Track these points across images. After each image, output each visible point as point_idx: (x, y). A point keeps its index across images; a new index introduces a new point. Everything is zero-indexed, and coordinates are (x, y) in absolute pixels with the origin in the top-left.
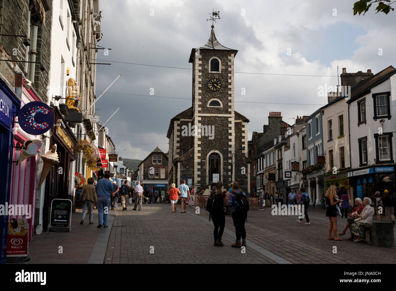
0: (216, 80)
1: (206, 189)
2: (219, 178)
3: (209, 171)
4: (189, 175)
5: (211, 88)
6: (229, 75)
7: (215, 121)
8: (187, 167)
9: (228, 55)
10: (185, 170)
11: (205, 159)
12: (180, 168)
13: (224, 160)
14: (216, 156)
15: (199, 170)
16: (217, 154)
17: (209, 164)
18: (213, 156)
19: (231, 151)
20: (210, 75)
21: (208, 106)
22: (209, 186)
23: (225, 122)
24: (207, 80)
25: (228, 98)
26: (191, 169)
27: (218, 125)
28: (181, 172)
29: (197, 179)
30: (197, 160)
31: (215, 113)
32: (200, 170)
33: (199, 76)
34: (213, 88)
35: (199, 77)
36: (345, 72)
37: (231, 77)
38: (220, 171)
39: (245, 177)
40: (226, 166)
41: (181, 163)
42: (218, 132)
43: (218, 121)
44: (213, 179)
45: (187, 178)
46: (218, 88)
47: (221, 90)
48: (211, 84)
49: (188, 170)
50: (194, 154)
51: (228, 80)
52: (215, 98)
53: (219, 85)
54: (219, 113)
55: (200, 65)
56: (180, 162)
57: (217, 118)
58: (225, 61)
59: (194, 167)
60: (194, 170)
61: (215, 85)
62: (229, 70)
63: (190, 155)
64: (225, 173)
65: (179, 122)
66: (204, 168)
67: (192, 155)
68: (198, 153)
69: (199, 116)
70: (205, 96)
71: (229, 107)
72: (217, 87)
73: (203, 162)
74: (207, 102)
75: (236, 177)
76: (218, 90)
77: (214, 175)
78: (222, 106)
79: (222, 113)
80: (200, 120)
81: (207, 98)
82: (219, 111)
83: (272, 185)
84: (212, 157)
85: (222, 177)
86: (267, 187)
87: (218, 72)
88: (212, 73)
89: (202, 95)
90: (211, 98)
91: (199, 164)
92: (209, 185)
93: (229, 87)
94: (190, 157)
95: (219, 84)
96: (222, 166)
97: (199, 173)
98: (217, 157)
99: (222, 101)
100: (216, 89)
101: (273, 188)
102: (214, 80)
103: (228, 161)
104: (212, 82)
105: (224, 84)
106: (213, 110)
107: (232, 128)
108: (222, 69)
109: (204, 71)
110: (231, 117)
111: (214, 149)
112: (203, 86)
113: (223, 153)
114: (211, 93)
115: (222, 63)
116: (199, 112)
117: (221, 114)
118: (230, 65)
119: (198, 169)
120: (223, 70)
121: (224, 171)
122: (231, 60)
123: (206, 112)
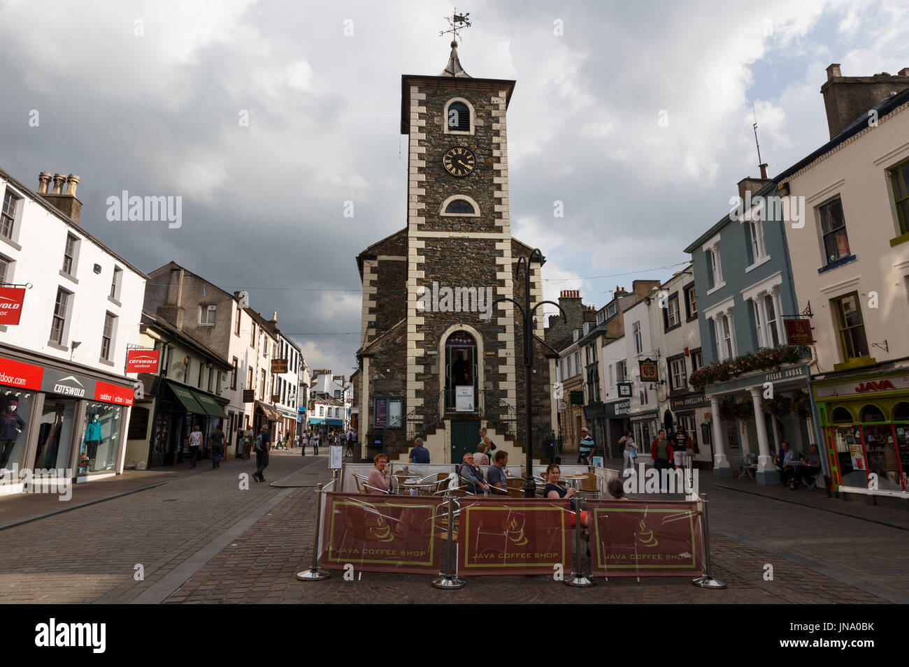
0: (463, 152)
1: (437, 431)
2: (472, 398)
3: (447, 380)
4: (393, 392)
5: (451, 169)
6: (495, 140)
7: (462, 249)
8: (388, 371)
9: (491, 94)
10: (383, 379)
11: (436, 348)
12: (369, 374)
13: (486, 350)
14: (465, 341)
15: (418, 377)
16: (468, 335)
17: (447, 362)
18: (457, 340)
19: (505, 326)
20: (446, 139)
21: (443, 213)
22: (445, 421)
23: (487, 251)
24: (440, 150)
25: (492, 192)
26: (399, 376)
27: (468, 261)
28: (370, 383)
29: (414, 402)
30: (413, 352)
31: (460, 231)
32: (423, 377)
33: (419, 140)
34: (454, 170)
35: (420, 145)
36: (838, 76)
37: (498, 144)
38: (477, 379)
39: (542, 394)
40: (493, 367)
41: (372, 360)
42: (470, 278)
43: (468, 250)
44: (458, 400)
45: (388, 400)
46: (468, 170)
47: (474, 174)
48: (450, 161)
49: (391, 377)
50: (406, 336)
51: (492, 150)
52: (462, 194)
53: (469, 162)
54: (472, 231)
55: (421, 116)
56: (371, 356)
57: (466, 244)
58: (484, 108)
59: (406, 369)
60: (406, 377)
61: (460, 162)
62: (494, 128)
63: (395, 339)
64: (490, 386)
65: (375, 264)
66: (433, 372)
67: (401, 337)
68: (417, 332)
69: (419, 239)
70: (435, 188)
71: (496, 215)
72: (466, 166)
73: (431, 355)
74: (439, 204)
75: (521, 395)
76: (468, 176)
77: (459, 390)
78: (478, 213)
79: (479, 230)
80: (420, 247)
81: (440, 193)
82: (470, 225)
83: (575, 412)
84: (456, 343)
85: (481, 397)
86: (565, 416)
87: (467, 133)
88: (453, 135)
89: (428, 187)
90: (449, 195)
91: (419, 361)
92: (446, 418)
93: (494, 169)
94: (395, 344)
95: (471, 159)
96: (482, 366)
97: (420, 385)
98: (467, 343)
99: (478, 202)
100: (463, 172)
101: (579, 418)
102: (456, 151)
103: (497, 353)
104: (451, 157)
105: (482, 160)
106: (455, 222)
107: (505, 266)
108: (476, 127)
109: (431, 129)
110: (501, 241)
111: (459, 322)
112: (430, 165)
113: (483, 330)
114: (451, 181)
115: (477, 111)
116: (420, 227)
117: (475, 232)
118: (496, 117)
119: (418, 375)
120: (478, 128)
121: (487, 379)
122: (498, 105)
123: (437, 228)
